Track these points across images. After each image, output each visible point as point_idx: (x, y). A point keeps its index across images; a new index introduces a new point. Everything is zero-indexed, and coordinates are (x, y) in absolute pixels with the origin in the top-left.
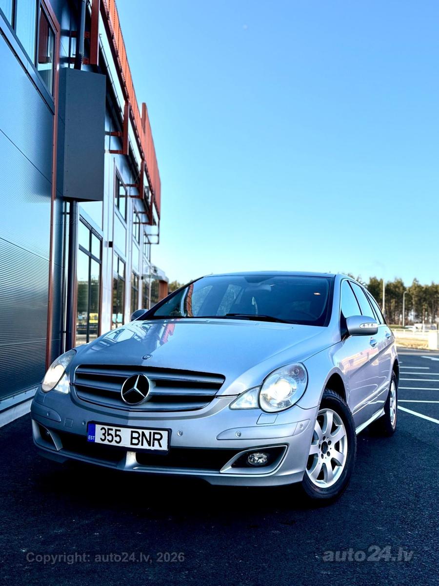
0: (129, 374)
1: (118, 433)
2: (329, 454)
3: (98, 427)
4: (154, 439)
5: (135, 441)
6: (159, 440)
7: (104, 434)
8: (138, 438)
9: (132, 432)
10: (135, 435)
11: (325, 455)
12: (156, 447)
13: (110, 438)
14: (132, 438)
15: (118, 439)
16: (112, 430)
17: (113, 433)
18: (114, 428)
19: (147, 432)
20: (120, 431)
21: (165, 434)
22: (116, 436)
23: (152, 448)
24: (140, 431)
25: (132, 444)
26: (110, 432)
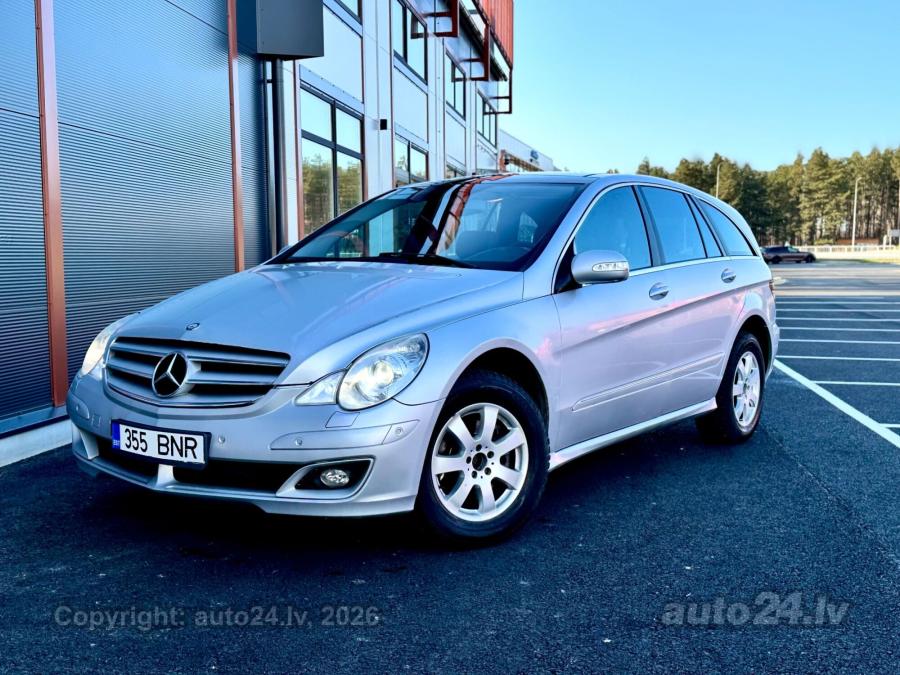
0: (164, 352)
1: (143, 437)
2: (488, 471)
3: (123, 428)
4: (187, 447)
5: (163, 449)
6: (192, 448)
7: (129, 438)
8: (166, 445)
9: (159, 436)
10: (163, 440)
11: (482, 473)
12: (190, 458)
13: (134, 443)
14: (160, 445)
15: (143, 445)
16: (136, 432)
17: (137, 436)
18: (139, 430)
19: (177, 437)
20: (144, 434)
21: (200, 439)
22: (142, 441)
23: (184, 460)
24: (169, 435)
25: (160, 453)
26: (135, 435)
